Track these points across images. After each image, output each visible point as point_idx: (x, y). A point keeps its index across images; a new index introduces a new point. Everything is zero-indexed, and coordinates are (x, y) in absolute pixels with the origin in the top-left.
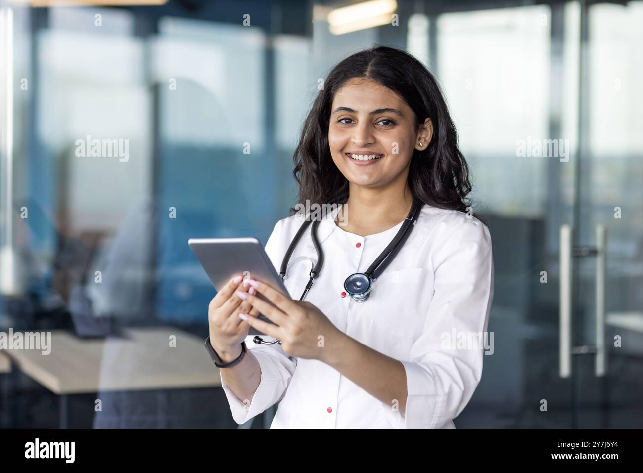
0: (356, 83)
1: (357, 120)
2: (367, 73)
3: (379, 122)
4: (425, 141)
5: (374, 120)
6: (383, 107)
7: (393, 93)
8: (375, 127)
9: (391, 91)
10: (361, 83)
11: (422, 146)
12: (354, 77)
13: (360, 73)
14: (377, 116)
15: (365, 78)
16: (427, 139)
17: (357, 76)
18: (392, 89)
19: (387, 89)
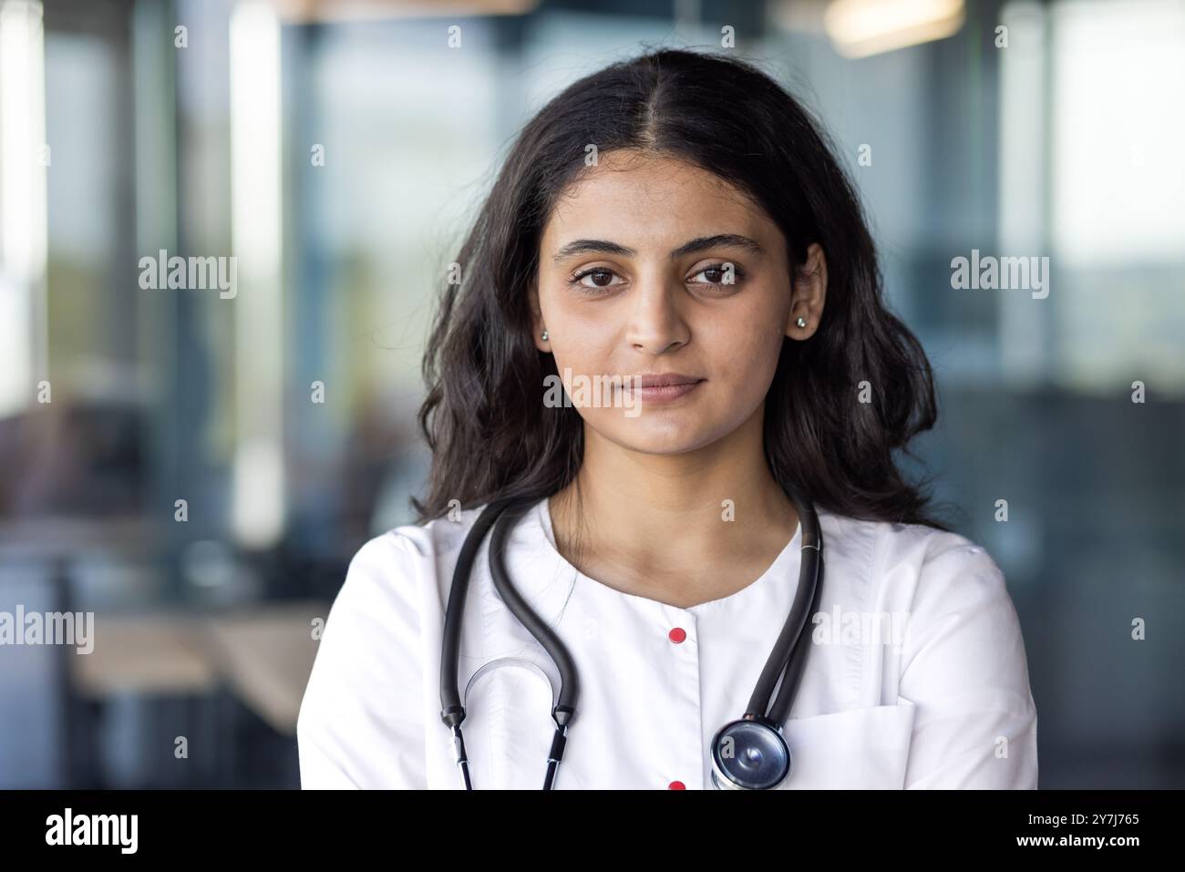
0: (622, 167)
1: (633, 274)
2: (649, 135)
3: (698, 273)
4: (810, 310)
5: (682, 272)
6: (708, 233)
7: (731, 187)
8: (686, 290)
9: (725, 183)
10: (636, 168)
11: (805, 326)
12: (612, 149)
13: (627, 136)
14: (691, 257)
15: (645, 151)
16: (813, 303)
17: (621, 146)
18: (724, 175)
19: (714, 179)
